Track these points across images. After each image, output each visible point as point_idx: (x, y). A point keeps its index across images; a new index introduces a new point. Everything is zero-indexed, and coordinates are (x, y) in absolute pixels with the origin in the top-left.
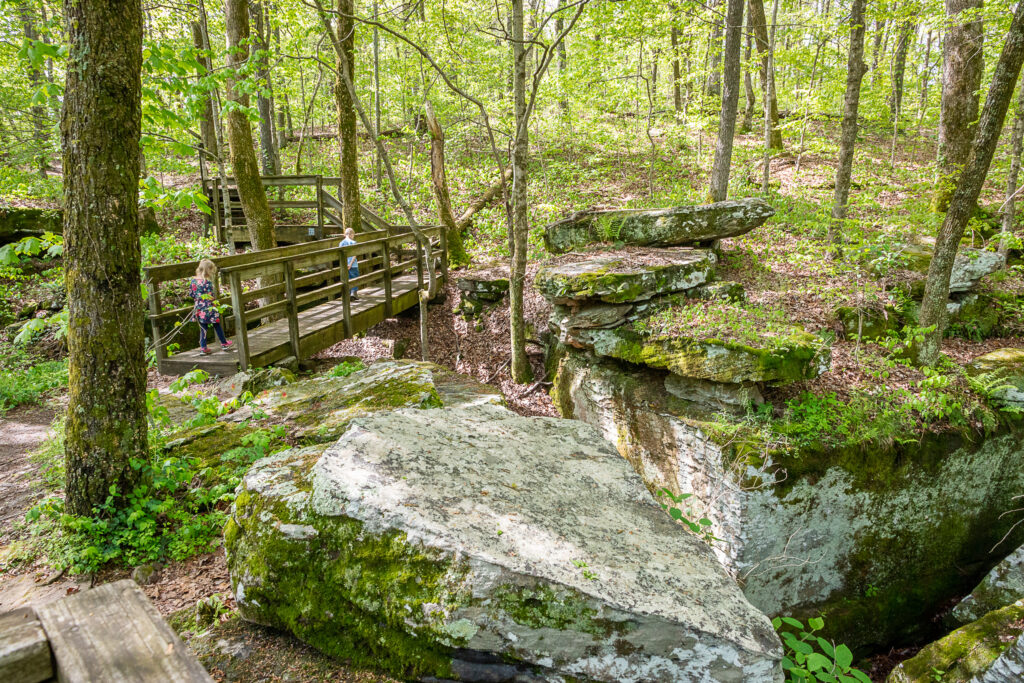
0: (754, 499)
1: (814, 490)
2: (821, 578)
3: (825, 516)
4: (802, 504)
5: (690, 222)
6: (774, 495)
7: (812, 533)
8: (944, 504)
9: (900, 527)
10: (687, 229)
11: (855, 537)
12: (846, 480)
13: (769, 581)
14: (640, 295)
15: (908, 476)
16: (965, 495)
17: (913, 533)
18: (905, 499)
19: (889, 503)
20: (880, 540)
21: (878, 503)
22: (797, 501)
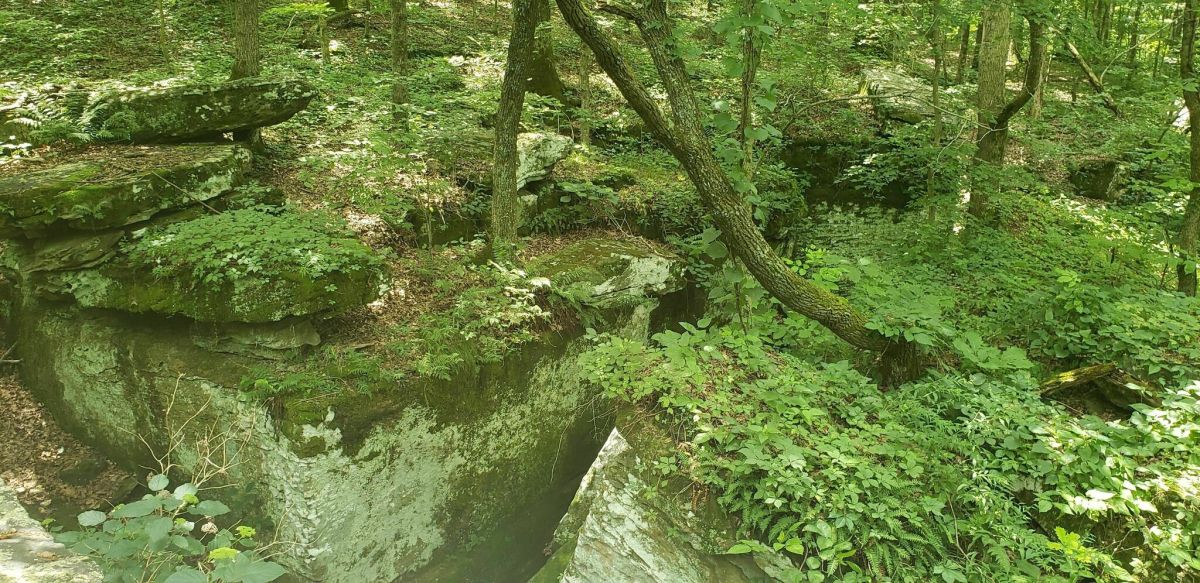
0: (319, 466)
1: (393, 438)
2: (419, 539)
3: (411, 464)
4: (381, 457)
5: (206, 107)
6: (342, 455)
7: (399, 489)
8: (539, 417)
9: (497, 456)
10: (203, 116)
11: (451, 481)
12: (428, 417)
13: (355, 563)
14: (133, 214)
15: (496, 397)
16: (558, 405)
17: (512, 459)
18: (497, 424)
19: (481, 432)
20: (478, 476)
21: (467, 435)
22: (373, 455)
